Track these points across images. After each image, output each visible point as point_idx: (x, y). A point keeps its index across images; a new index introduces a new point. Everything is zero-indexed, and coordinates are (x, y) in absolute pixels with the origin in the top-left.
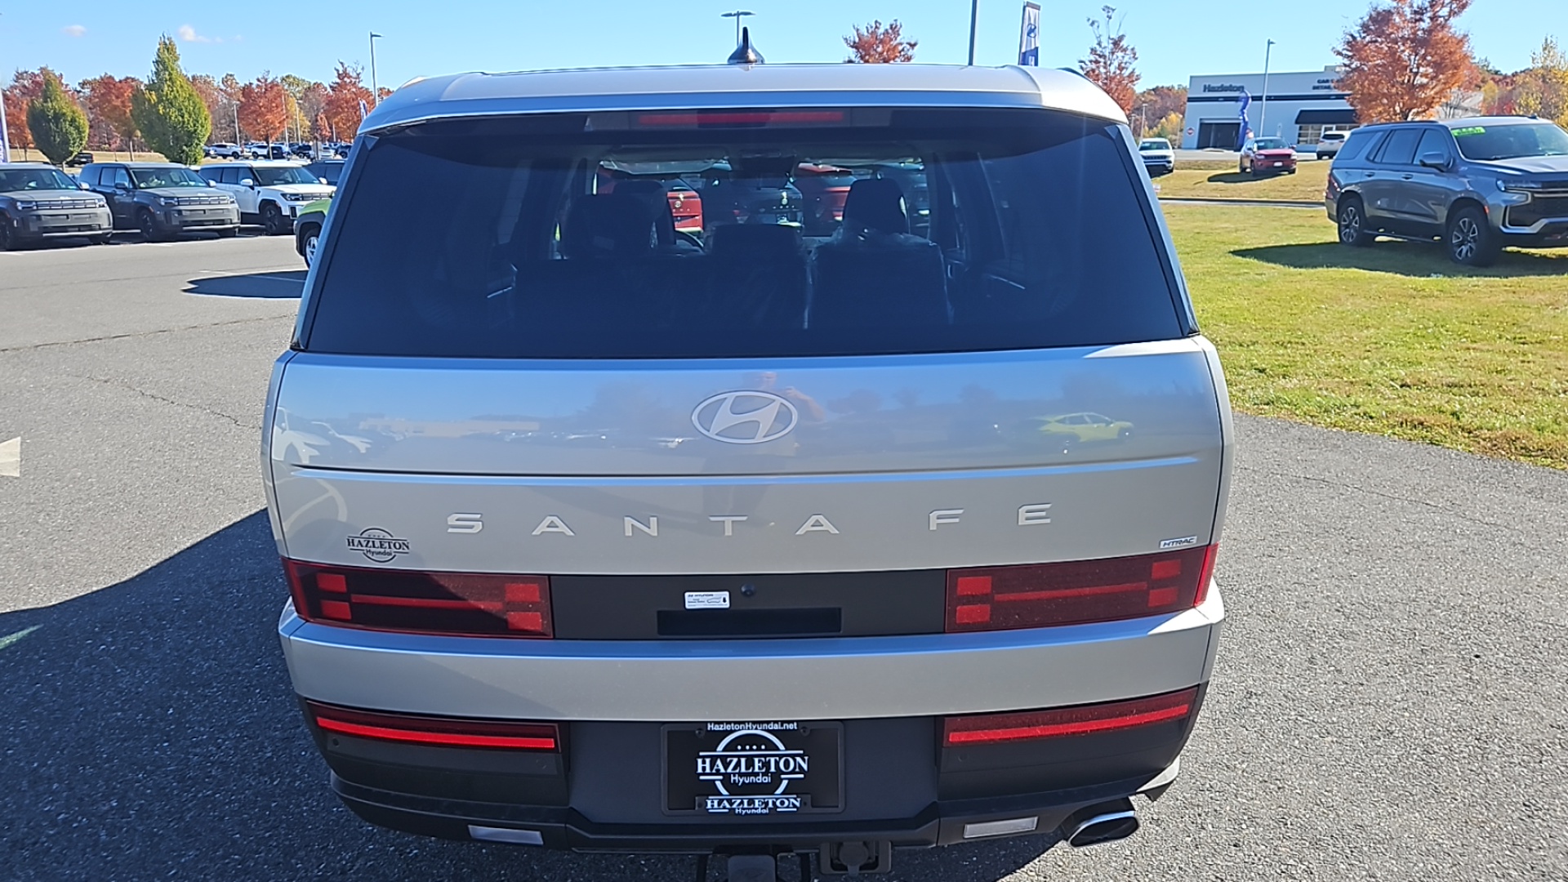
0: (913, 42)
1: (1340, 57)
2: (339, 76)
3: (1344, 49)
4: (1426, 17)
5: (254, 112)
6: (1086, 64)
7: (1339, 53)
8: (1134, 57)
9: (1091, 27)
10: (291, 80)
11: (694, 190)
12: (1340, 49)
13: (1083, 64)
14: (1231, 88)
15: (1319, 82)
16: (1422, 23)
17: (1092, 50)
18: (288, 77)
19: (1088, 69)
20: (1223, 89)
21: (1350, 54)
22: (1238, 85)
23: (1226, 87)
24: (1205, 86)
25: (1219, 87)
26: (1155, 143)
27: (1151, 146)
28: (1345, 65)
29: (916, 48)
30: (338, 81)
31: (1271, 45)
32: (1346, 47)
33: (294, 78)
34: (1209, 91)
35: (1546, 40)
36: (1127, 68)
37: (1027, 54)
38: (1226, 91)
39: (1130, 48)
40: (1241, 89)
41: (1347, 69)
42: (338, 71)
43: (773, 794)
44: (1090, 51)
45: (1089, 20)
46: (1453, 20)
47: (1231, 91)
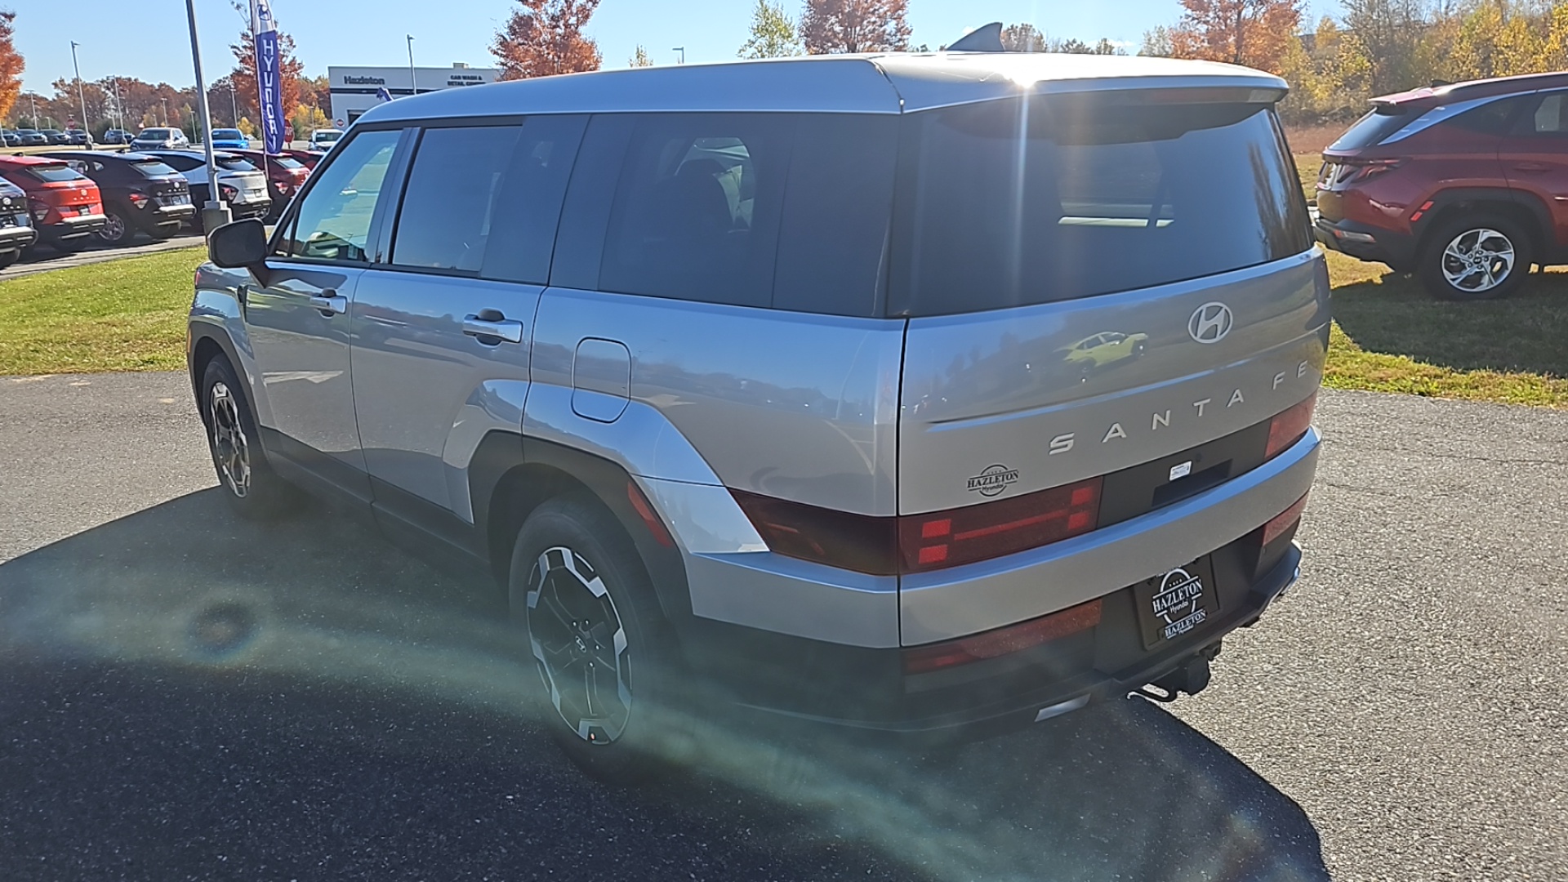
0: (8, 13)
1: (496, 56)
3: (499, 49)
4: (561, 23)
6: (239, 49)
7: (495, 53)
8: (291, 45)
9: (237, 11)
12: (494, 48)
13: (235, 50)
14: (371, 81)
15: (452, 77)
16: (558, 29)
17: (243, 35)
19: (243, 56)
20: (363, 81)
21: (504, 53)
22: (378, 78)
23: (366, 79)
24: (345, 78)
25: (359, 80)
26: (330, 134)
27: (326, 137)
28: (502, 64)
29: (13, 19)
31: (411, 41)
32: (499, 46)
34: (350, 83)
35: (638, 49)
36: (287, 57)
37: (262, 36)
38: (367, 83)
39: (285, 35)
40: (381, 81)
41: (505, 67)
43: (1191, 613)
44: (240, 36)
45: (233, 3)
46: (581, 29)
47: (372, 83)
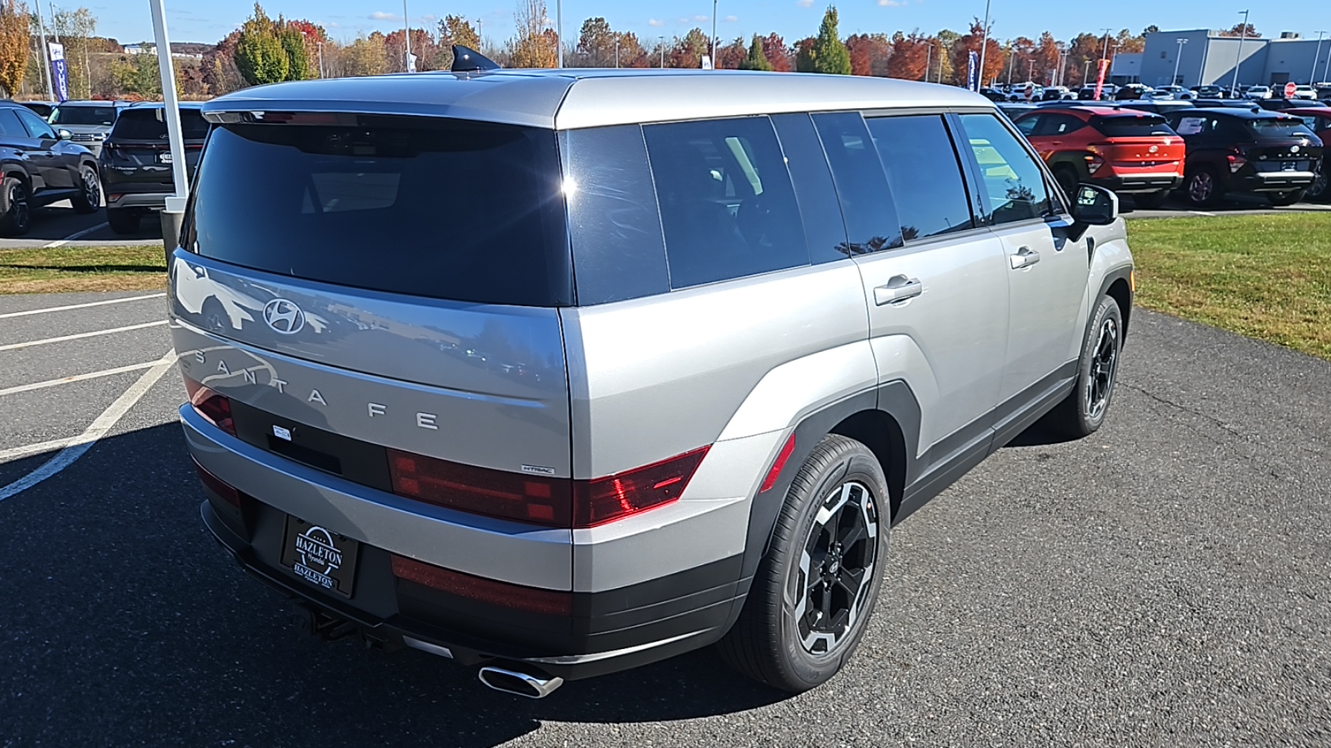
2: (973, 30)
5: (900, 62)
10: (946, 34)
11: (1179, 134)
18: (944, 31)
30: (970, 34)
33: (949, 32)
42: (972, 25)
43: (323, 573)
